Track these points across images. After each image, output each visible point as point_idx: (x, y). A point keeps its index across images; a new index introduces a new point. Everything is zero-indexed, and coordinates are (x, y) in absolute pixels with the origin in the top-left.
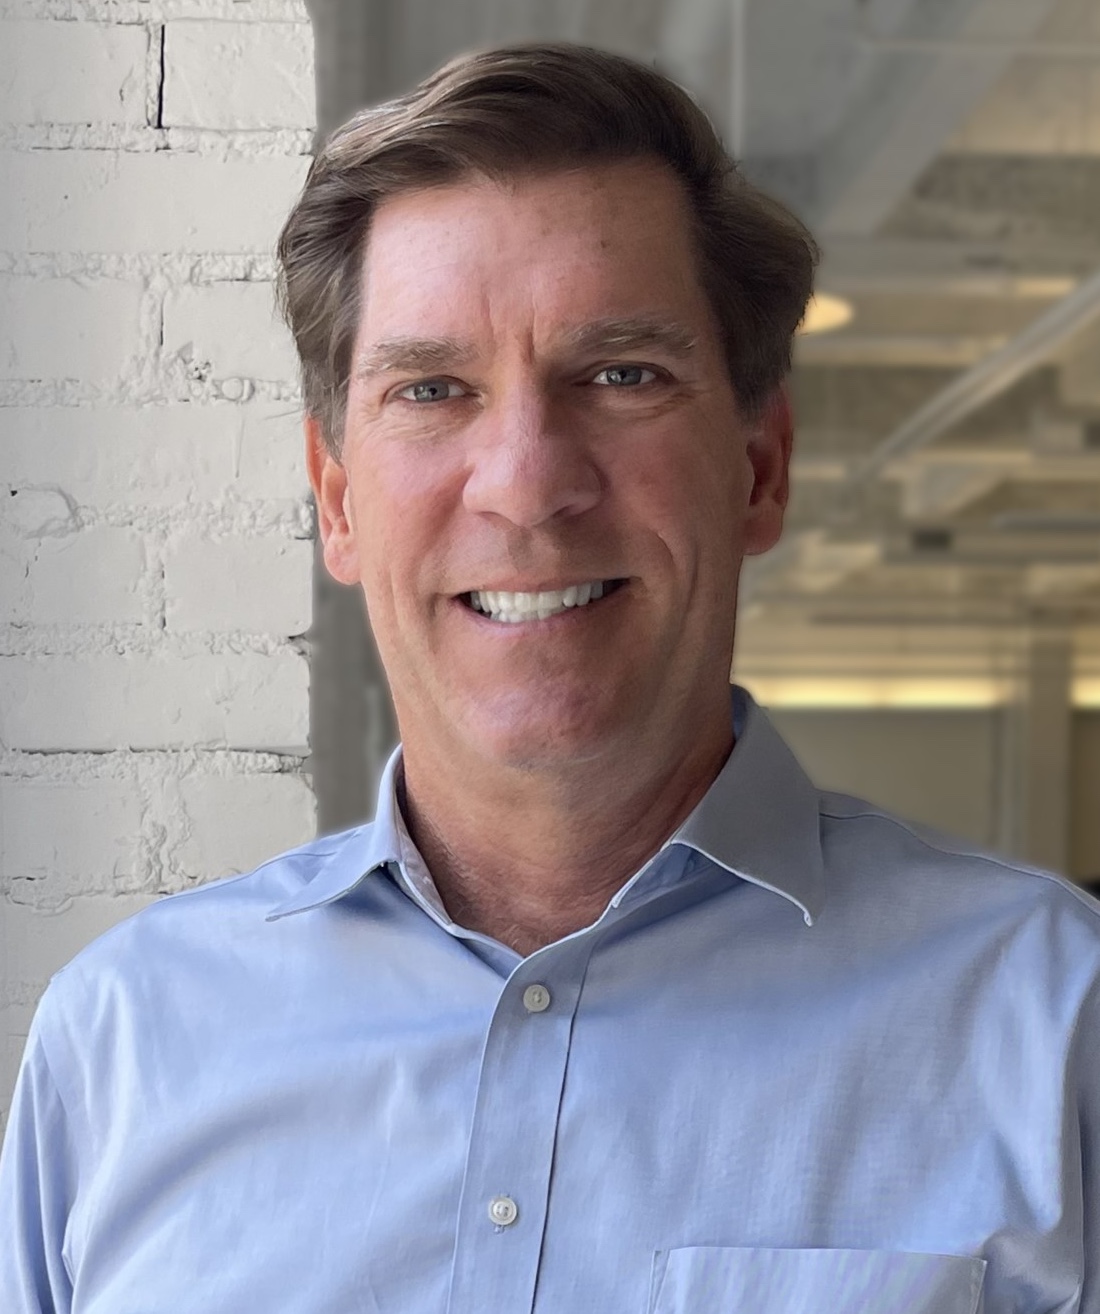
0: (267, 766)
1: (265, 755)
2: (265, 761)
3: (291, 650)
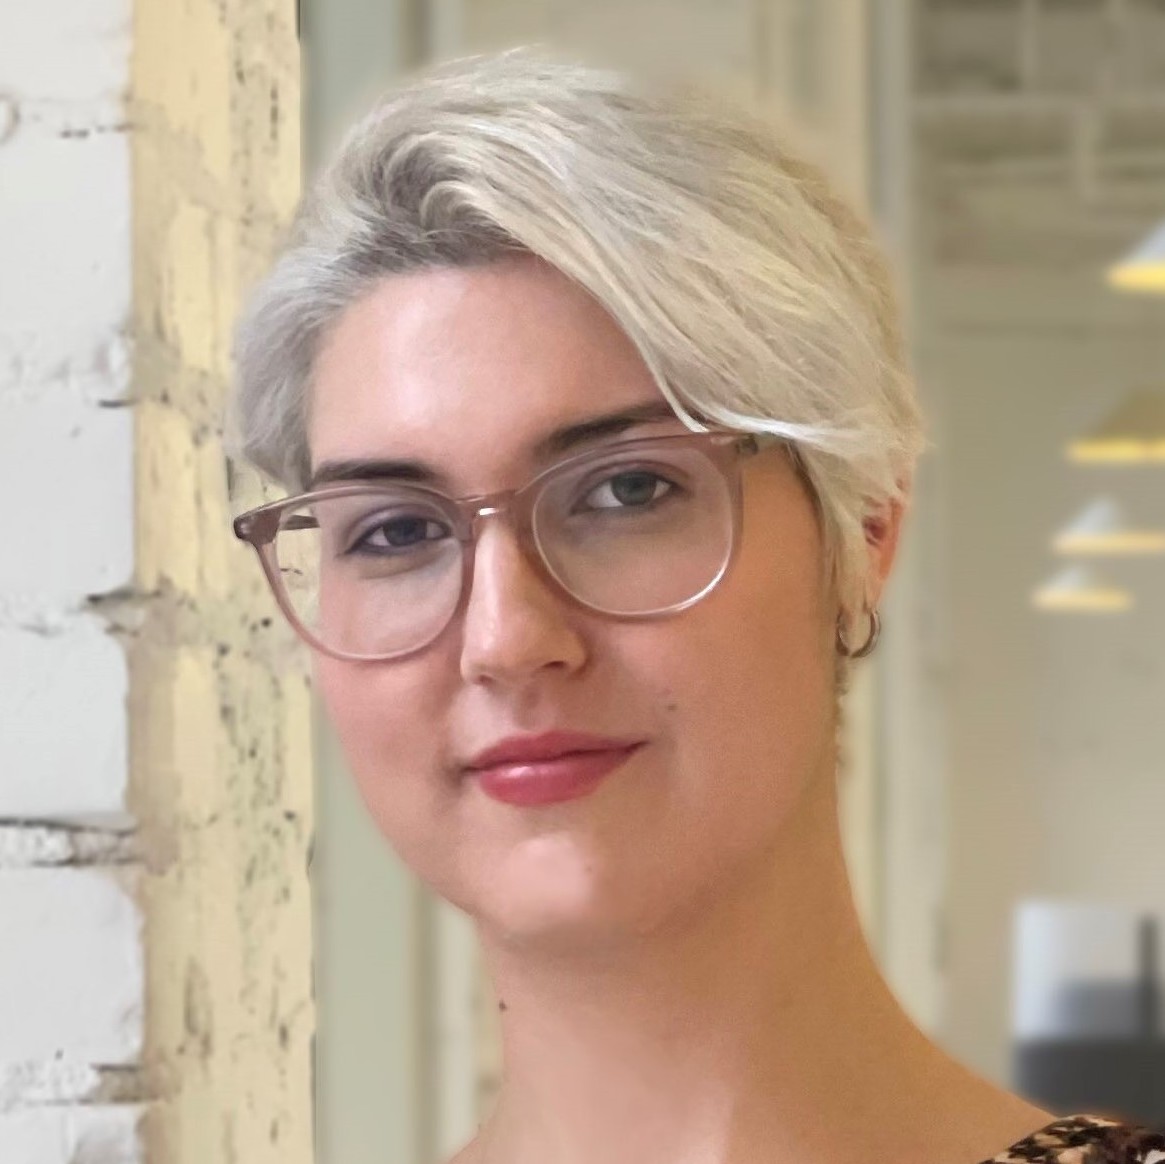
0: (44, 854)
1: (42, 832)
2: (39, 842)
3: (93, 624)
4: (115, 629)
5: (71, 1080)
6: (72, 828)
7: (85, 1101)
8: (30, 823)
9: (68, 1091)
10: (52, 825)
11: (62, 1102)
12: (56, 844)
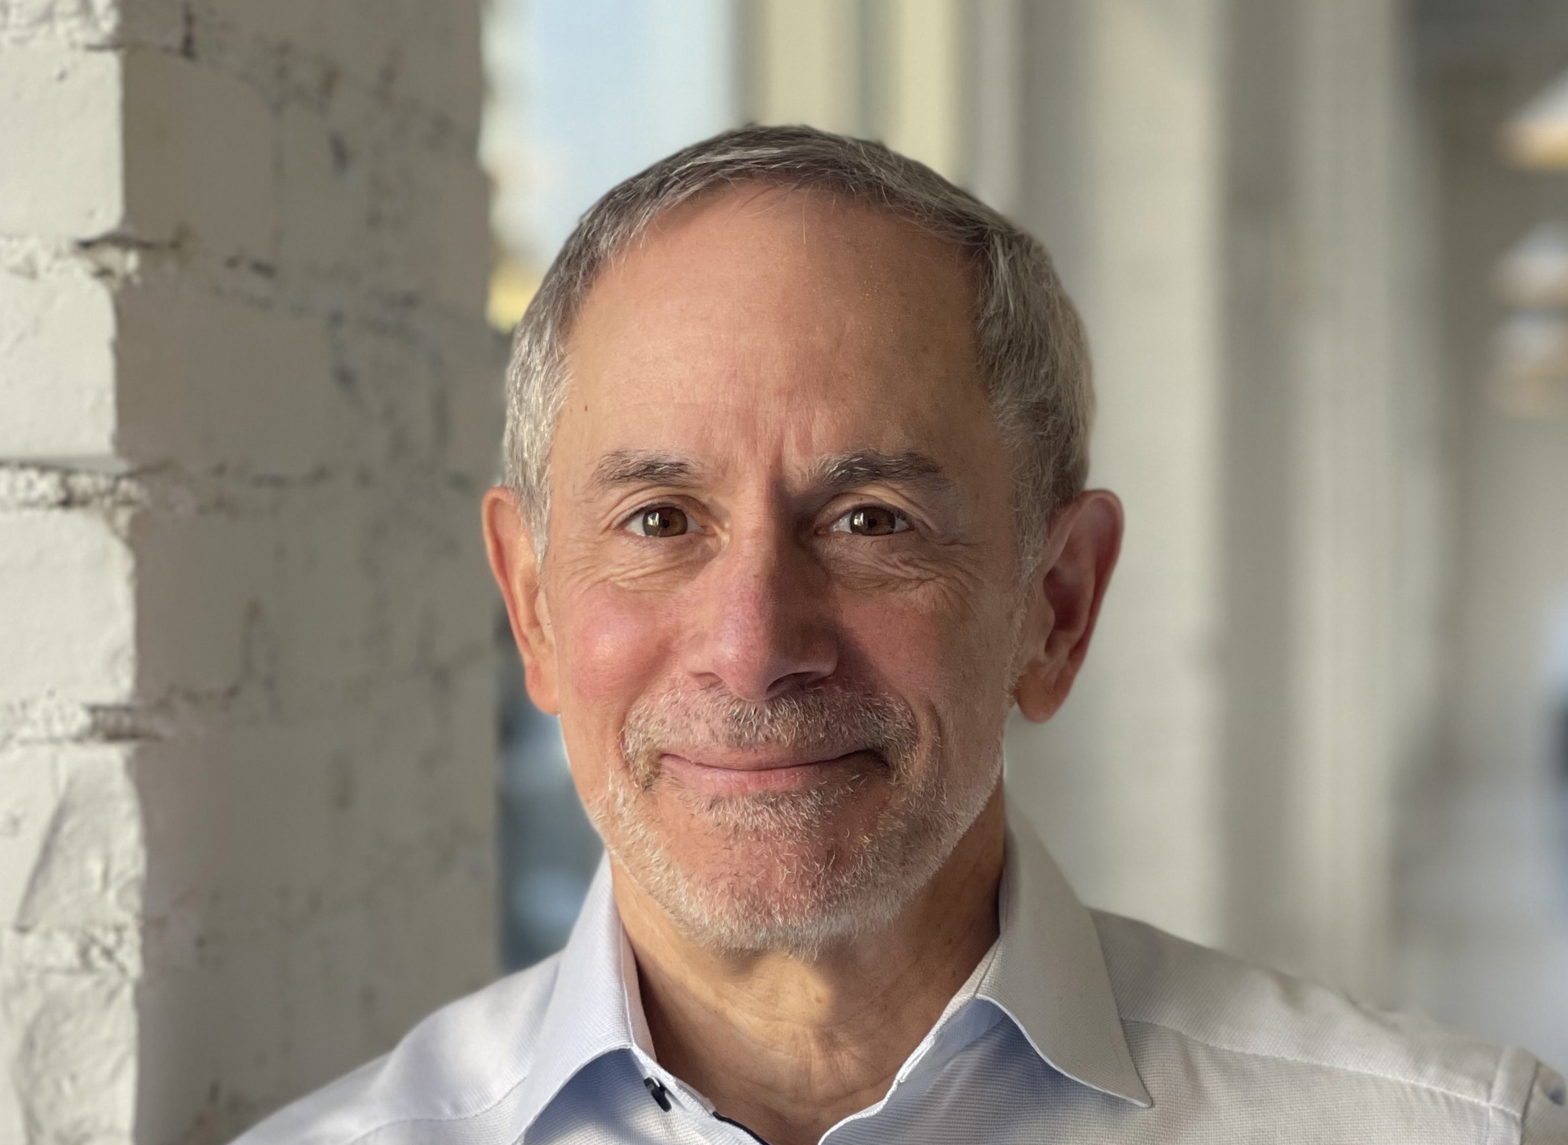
4: (103, 273)
5: (63, 718)
6: (65, 470)
7: (78, 739)
8: (23, 465)
9: (58, 729)
10: (44, 467)
11: (54, 740)
12: (47, 486)
